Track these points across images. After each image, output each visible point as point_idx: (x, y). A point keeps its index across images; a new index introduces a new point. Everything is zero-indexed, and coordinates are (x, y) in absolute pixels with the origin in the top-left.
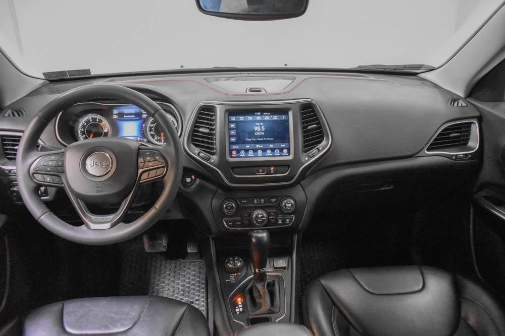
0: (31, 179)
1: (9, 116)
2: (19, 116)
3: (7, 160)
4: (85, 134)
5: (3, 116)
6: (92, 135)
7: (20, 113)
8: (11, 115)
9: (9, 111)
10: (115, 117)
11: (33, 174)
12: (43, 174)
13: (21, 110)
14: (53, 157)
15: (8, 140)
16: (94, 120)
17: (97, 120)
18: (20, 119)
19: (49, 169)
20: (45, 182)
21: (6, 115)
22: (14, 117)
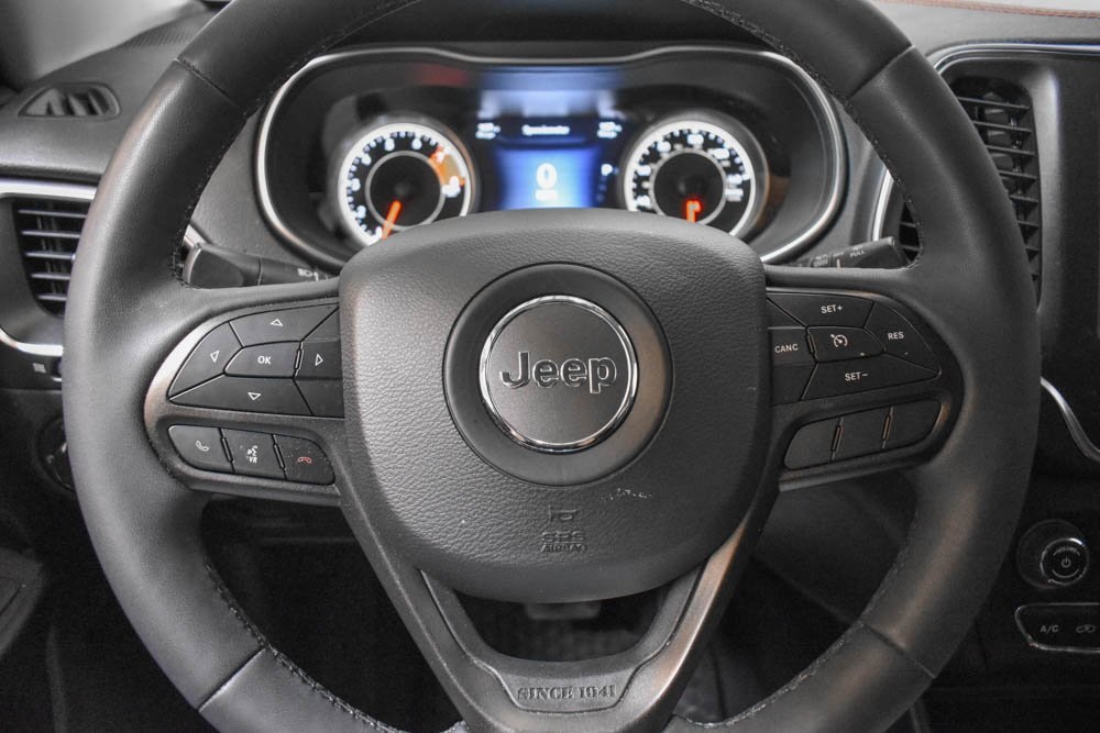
0: (155, 452)
1: (49, 111)
2: (92, 111)
3: (39, 314)
4: (365, 204)
5: (23, 113)
6: (396, 207)
7: (95, 104)
8: (58, 110)
9: (52, 97)
10: (486, 131)
11: (165, 422)
12: (219, 425)
13: (103, 90)
14: (277, 323)
15: (47, 223)
16: (403, 142)
17: (417, 144)
18: (92, 124)
19: (254, 396)
20: (233, 472)
21: (39, 108)
22: (70, 119)
